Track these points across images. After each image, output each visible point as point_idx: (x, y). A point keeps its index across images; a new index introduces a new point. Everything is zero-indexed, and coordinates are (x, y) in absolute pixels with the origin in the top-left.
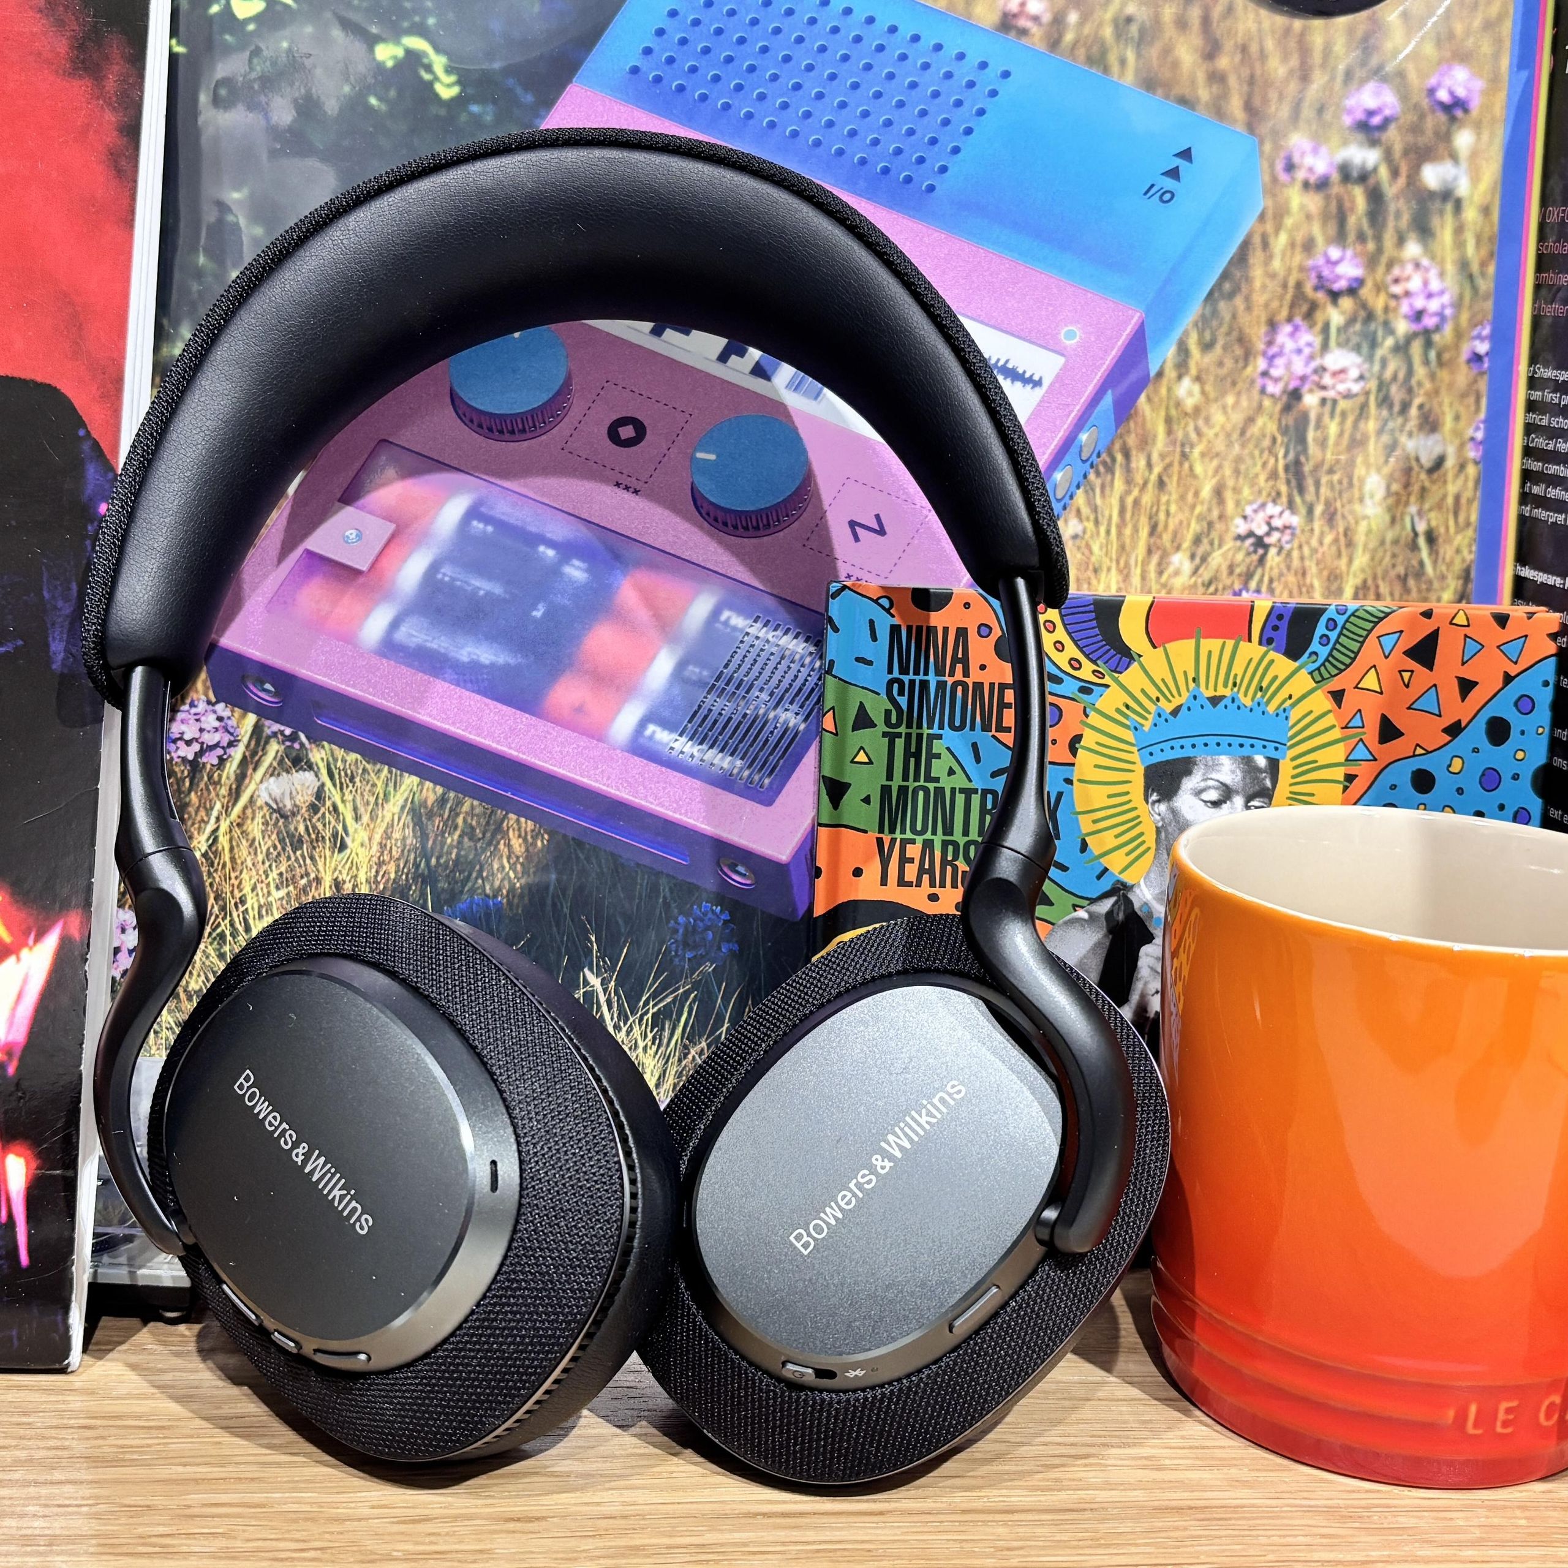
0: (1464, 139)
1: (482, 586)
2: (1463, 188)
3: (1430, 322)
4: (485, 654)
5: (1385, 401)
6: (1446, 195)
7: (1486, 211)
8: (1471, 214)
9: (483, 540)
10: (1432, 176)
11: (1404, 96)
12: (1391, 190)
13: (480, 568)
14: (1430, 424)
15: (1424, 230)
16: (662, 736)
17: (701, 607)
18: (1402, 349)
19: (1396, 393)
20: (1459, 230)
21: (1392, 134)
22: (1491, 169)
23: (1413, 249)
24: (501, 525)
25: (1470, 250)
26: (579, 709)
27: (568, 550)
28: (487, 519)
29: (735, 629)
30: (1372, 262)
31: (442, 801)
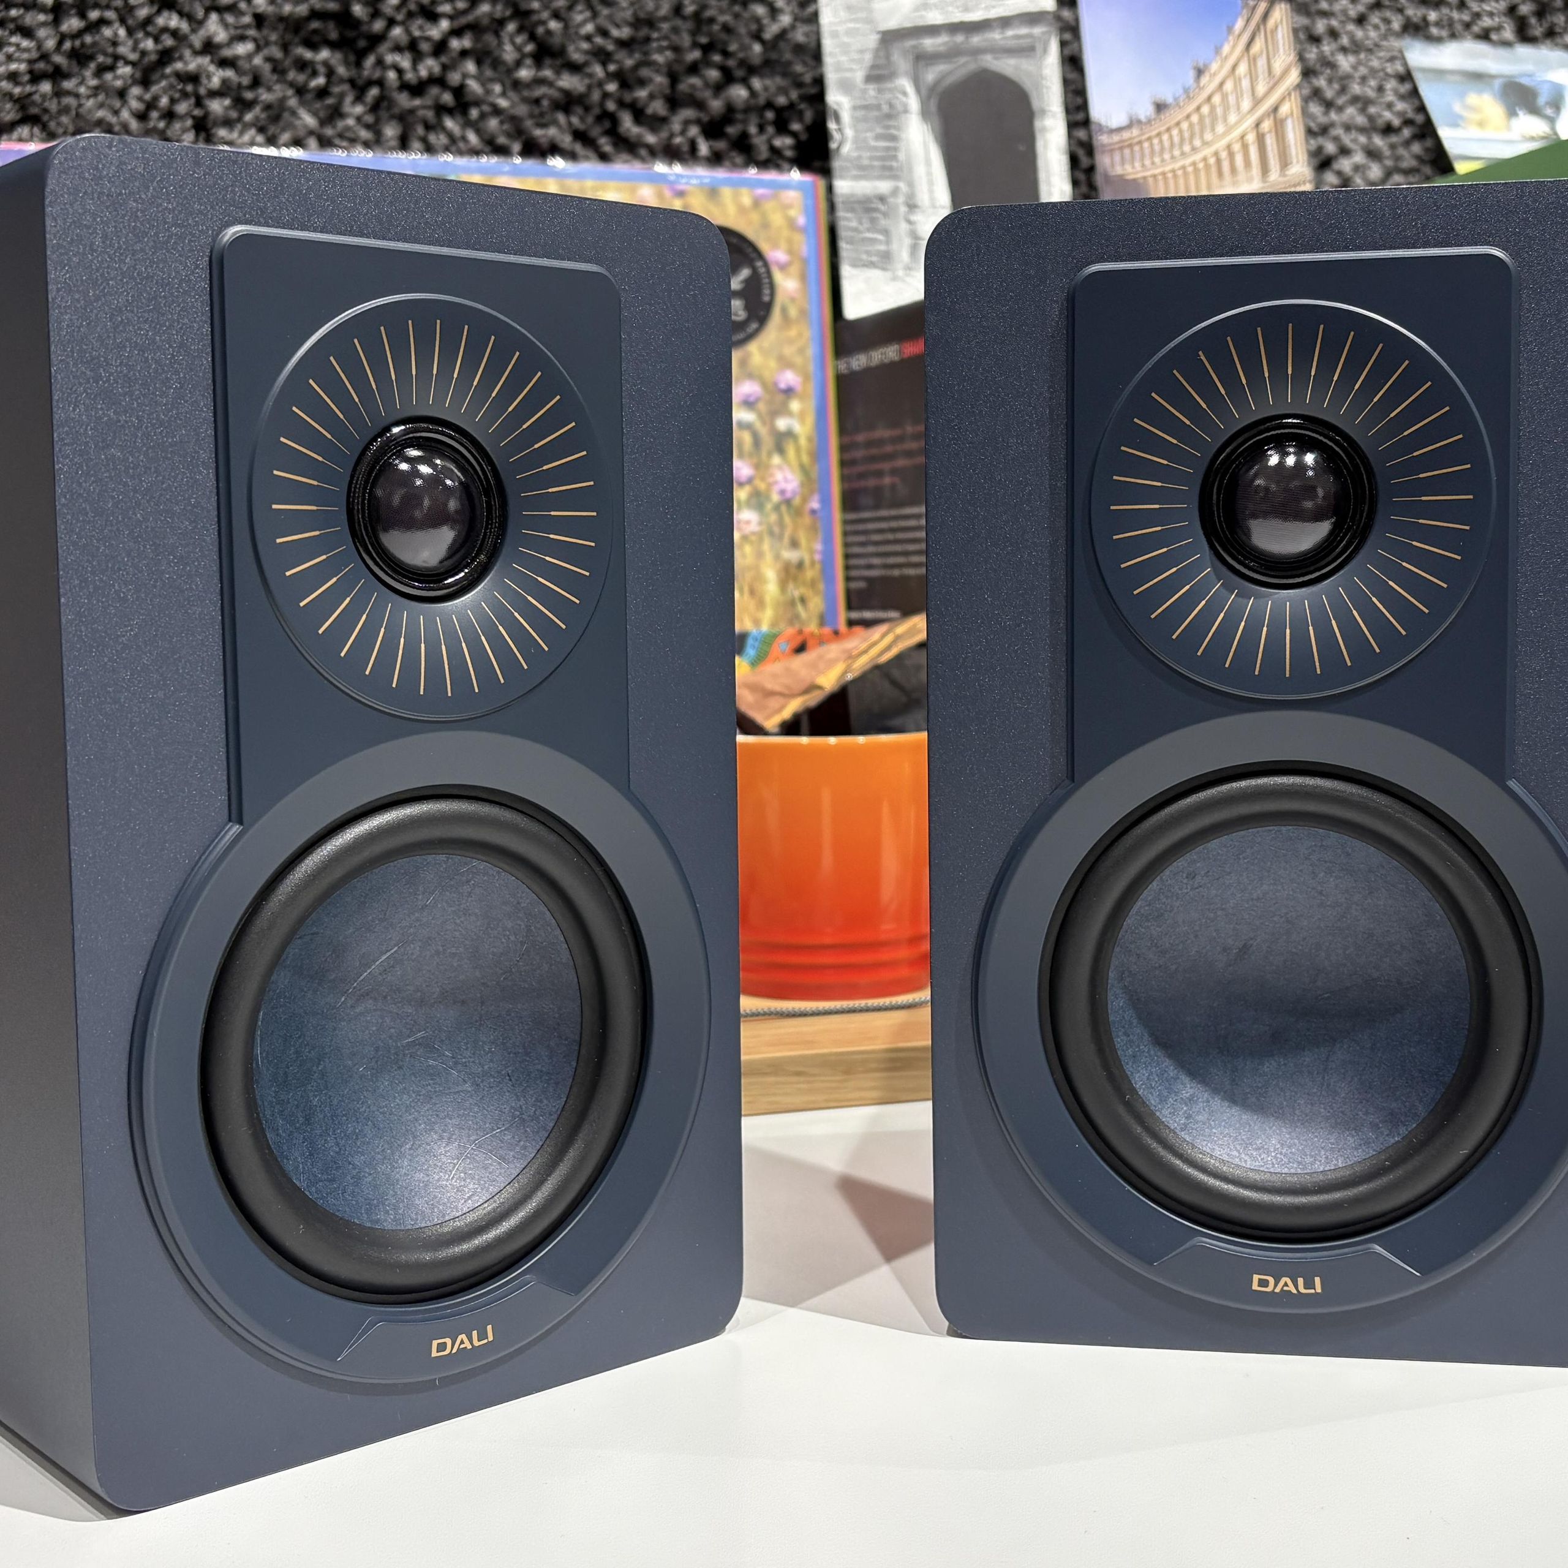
0: (795, 405)
2: (797, 428)
3: (788, 495)
5: (771, 533)
6: (789, 434)
7: (810, 439)
8: (803, 442)
10: (782, 424)
11: (764, 384)
12: (763, 431)
14: (794, 544)
15: (780, 450)
18: (777, 508)
19: (776, 530)
20: (798, 450)
21: (761, 406)
22: (810, 420)
23: (776, 460)
25: (805, 459)
30: (757, 466)
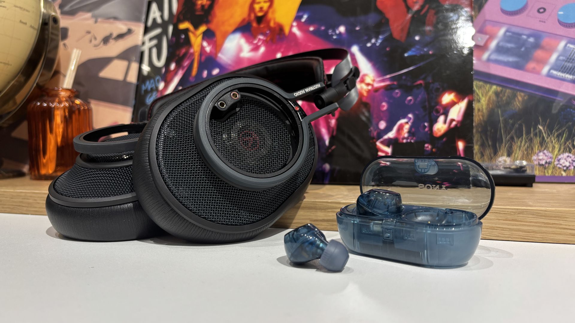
1: (509, 45)
4: (511, 59)
9: (510, 36)
13: (509, 41)
16: (554, 72)
17: (562, 44)
24: (514, 33)
26: (534, 68)
27: (529, 36)
28: (509, 32)
29: (571, 48)
31: (502, 91)
